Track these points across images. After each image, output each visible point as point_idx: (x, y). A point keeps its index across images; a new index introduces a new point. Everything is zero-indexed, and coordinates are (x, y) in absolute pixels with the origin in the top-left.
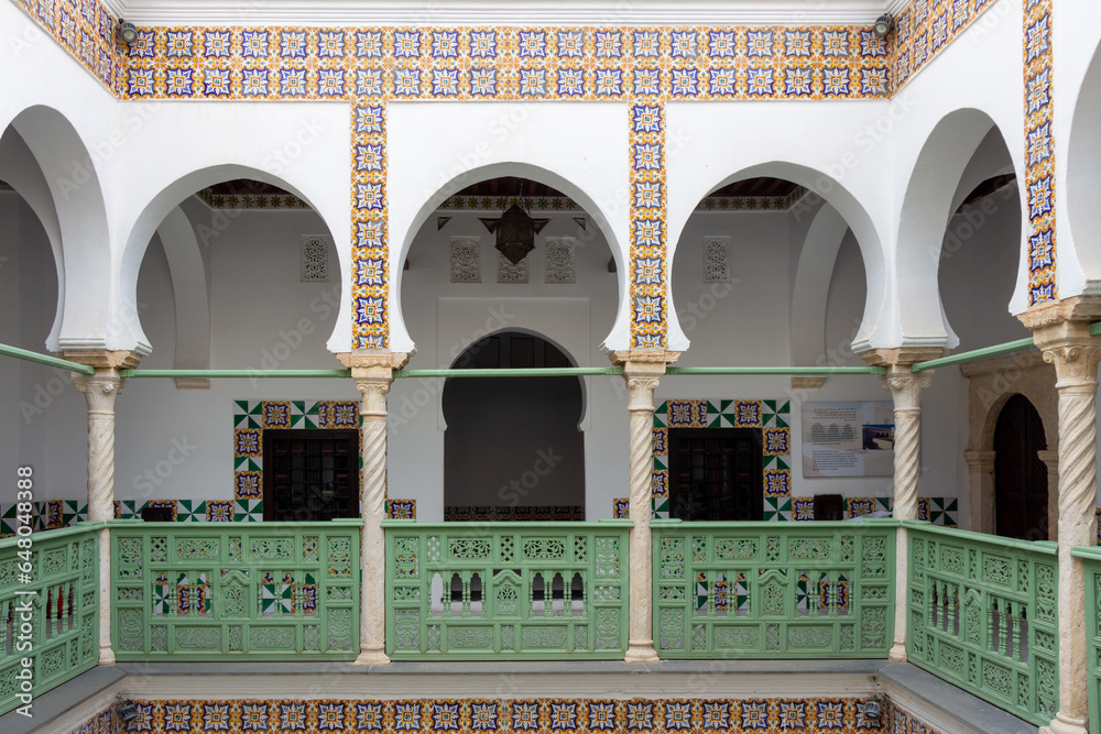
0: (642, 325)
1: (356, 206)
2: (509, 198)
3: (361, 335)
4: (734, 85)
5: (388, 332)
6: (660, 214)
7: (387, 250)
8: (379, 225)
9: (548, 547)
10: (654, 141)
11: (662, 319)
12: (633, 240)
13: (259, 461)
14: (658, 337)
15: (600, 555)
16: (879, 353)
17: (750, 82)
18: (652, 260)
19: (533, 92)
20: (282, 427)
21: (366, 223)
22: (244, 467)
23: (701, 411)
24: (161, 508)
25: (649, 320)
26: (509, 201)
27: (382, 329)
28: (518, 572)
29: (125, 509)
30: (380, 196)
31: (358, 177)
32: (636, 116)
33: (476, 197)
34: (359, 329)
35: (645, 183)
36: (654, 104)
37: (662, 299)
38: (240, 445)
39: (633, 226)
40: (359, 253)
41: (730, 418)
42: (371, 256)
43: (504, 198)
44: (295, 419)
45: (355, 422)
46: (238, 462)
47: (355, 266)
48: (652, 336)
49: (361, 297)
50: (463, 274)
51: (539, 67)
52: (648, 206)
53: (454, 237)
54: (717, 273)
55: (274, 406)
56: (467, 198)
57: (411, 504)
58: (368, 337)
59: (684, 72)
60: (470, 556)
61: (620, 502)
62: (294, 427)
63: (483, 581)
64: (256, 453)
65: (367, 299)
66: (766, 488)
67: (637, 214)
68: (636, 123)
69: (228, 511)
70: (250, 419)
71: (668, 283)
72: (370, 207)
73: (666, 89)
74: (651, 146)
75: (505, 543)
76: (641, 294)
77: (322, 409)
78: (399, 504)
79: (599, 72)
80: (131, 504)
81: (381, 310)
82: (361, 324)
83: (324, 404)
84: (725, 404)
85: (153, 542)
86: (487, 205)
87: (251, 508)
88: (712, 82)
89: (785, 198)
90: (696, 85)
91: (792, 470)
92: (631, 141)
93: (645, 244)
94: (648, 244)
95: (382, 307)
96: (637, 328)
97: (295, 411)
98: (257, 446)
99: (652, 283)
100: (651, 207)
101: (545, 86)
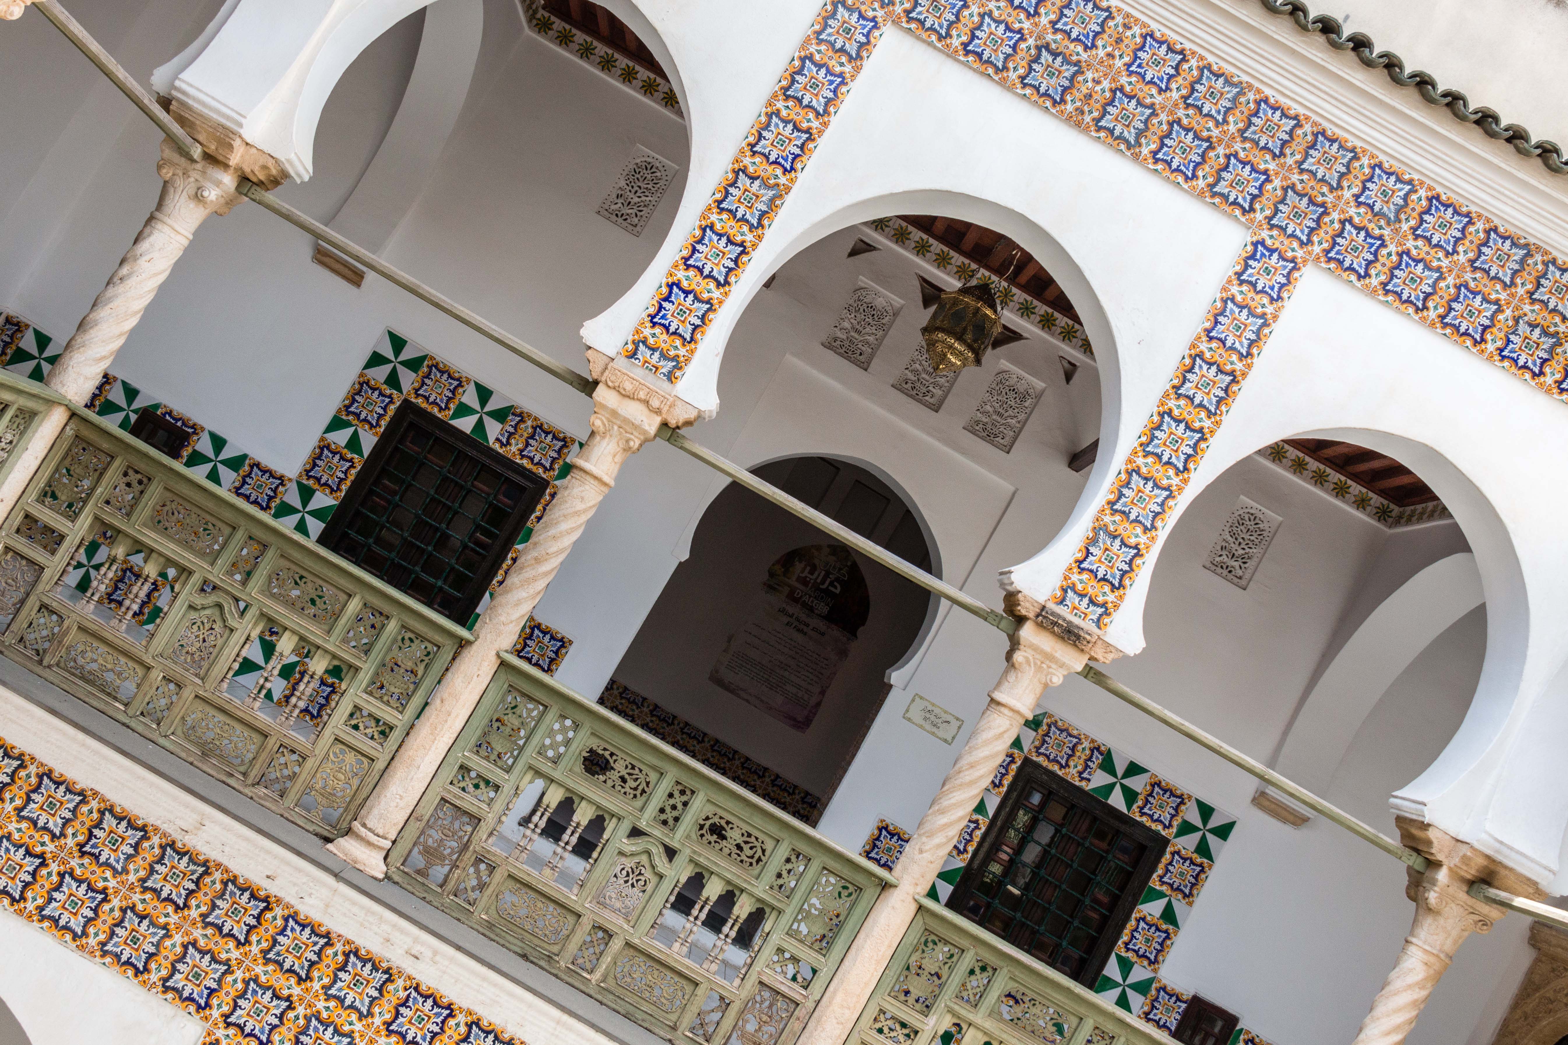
0: (1085, 576)
1: (752, 146)
2: (982, 270)
3: (644, 342)
4: (1427, 296)
5: (687, 361)
6: (1207, 424)
7: (760, 238)
8: (771, 193)
9: (740, 841)
10: (1259, 310)
11: (1121, 586)
12: (1144, 439)
13: (369, 441)
14: (1100, 610)
15: (814, 901)
16: (1432, 834)
17: (1454, 305)
18: (1156, 485)
19: (1117, 133)
20: (435, 410)
21: (753, 178)
22: (341, 437)
23: (1090, 759)
24: (174, 425)
25: (1100, 575)
26: (979, 275)
27: (682, 352)
28: (671, 853)
29: (117, 395)
30: (797, 151)
31: (780, 105)
32: (1252, 257)
33: (931, 241)
34: (647, 332)
35: (1211, 364)
36: (1290, 254)
37: (1138, 555)
38: (354, 401)
39: (1156, 418)
40: (714, 218)
41: (1130, 796)
42: (731, 232)
43: (974, 266)
44: (463, 410)
45: (552, 468)
46: (336, 424)
47: (698, 233)
48: (1092, 602)
49: (678, 285)
50: (847, 343)
51: (1148, 101)
52: (1197, 401)
53: (864, 281)
54: (1232, 563)
55: (442, 372)
56: (917, 235)
57: (563, 644)
58: (653, 350)
59: (1363, 233)
60: (610, 783)
61: (886, 828)
62: (453, 422)
63: (606, 836)
64: (372, 426)
65: (687, 293)
66: (1125, 938)
67: (1172, 404)
68: (1247, 266)
69: (275, 491)
70: (394, 370)
71: (1163, 534)
72: (772, 158)
73: (1320, 243)
74: (1251, 313)
75: (676, 794)
76: (1112, 528)
77: (512, 420)
78: (545, 633)
79: (1233, 160)
80: (131, 393)
81: (698, 322)
82: (654, 324)
83: (521, 415)
84: (1134, 769)
85: (126, 474)
86: (942, 261)
87: (313, 505)
88: (1397, 272)
89: (1396, 510)
90: (1369, 263)
91: (1181, 933)
92: (1224, 289)
93: (1159, 457)
94: (1165, 458)
95: (703, 318)
96: (1075, 578)
97: (470, 397)
98: (381, 416)
99: (1136, 521)
100: (1201, 405)
101: (1140, 134)
